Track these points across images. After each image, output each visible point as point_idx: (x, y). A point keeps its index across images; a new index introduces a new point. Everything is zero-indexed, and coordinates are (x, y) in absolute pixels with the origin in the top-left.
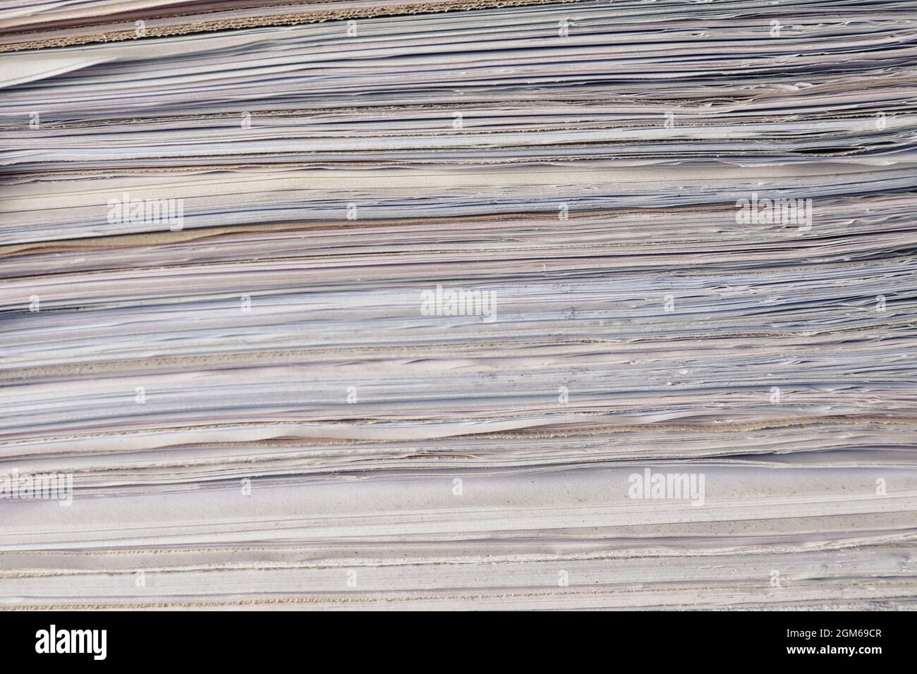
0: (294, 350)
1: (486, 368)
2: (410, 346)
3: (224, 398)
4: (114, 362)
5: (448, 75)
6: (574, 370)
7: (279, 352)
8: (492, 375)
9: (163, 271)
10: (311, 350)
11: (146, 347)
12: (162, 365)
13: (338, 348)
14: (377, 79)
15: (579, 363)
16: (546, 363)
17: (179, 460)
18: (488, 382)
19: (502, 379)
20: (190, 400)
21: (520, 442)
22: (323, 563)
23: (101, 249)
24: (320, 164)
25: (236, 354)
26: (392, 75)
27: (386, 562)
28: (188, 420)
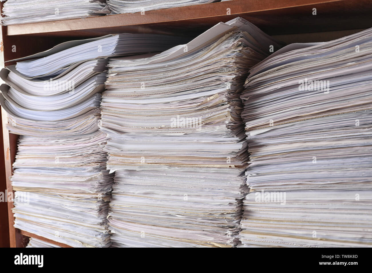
0: (300, 170)
1: (330, 173)
2: (318, 169)
3: (290, 177)
4: (275, 172)
5: (322, 127)
6: (344, 173)
7: (298, 170)
8: (331, 174)
9: (282, 159)
10: (303, 170)
11: (279, 170)
12: (281, 173)
13: (307, 170)
14: (311, 129)
15: (345, 172)
16: (339, 172)
17: (285, 187)
18: (330, 175)
19: (332, 175)
20: (286, 178)
21: (335, 185)
22: (307, 203)
23: (272, 156)
24: (305, 142)
25: (292, 171)
26: (314, 128)
27: (316, 204)
28: (286, 181)
